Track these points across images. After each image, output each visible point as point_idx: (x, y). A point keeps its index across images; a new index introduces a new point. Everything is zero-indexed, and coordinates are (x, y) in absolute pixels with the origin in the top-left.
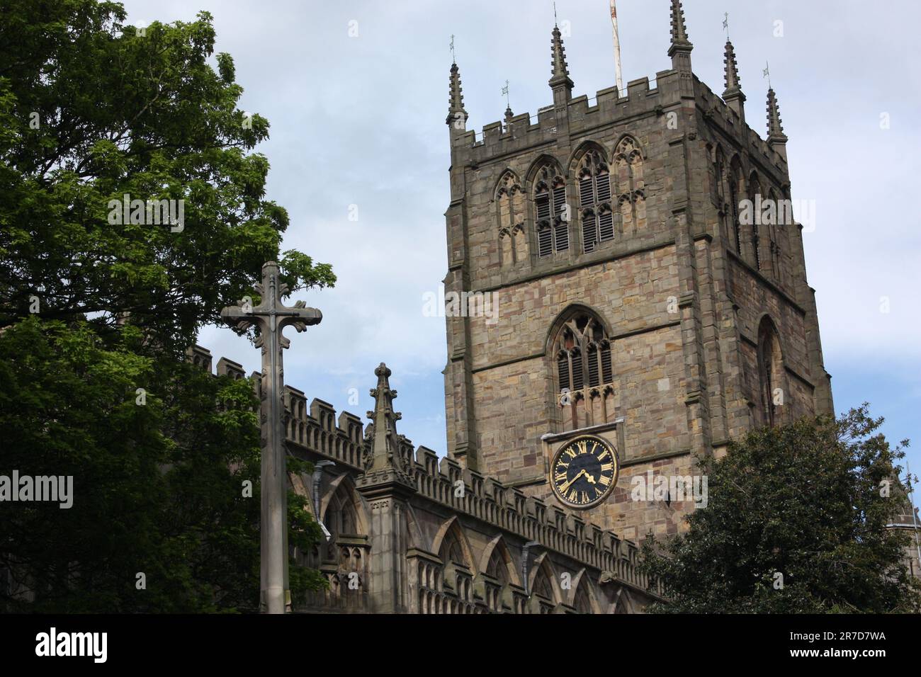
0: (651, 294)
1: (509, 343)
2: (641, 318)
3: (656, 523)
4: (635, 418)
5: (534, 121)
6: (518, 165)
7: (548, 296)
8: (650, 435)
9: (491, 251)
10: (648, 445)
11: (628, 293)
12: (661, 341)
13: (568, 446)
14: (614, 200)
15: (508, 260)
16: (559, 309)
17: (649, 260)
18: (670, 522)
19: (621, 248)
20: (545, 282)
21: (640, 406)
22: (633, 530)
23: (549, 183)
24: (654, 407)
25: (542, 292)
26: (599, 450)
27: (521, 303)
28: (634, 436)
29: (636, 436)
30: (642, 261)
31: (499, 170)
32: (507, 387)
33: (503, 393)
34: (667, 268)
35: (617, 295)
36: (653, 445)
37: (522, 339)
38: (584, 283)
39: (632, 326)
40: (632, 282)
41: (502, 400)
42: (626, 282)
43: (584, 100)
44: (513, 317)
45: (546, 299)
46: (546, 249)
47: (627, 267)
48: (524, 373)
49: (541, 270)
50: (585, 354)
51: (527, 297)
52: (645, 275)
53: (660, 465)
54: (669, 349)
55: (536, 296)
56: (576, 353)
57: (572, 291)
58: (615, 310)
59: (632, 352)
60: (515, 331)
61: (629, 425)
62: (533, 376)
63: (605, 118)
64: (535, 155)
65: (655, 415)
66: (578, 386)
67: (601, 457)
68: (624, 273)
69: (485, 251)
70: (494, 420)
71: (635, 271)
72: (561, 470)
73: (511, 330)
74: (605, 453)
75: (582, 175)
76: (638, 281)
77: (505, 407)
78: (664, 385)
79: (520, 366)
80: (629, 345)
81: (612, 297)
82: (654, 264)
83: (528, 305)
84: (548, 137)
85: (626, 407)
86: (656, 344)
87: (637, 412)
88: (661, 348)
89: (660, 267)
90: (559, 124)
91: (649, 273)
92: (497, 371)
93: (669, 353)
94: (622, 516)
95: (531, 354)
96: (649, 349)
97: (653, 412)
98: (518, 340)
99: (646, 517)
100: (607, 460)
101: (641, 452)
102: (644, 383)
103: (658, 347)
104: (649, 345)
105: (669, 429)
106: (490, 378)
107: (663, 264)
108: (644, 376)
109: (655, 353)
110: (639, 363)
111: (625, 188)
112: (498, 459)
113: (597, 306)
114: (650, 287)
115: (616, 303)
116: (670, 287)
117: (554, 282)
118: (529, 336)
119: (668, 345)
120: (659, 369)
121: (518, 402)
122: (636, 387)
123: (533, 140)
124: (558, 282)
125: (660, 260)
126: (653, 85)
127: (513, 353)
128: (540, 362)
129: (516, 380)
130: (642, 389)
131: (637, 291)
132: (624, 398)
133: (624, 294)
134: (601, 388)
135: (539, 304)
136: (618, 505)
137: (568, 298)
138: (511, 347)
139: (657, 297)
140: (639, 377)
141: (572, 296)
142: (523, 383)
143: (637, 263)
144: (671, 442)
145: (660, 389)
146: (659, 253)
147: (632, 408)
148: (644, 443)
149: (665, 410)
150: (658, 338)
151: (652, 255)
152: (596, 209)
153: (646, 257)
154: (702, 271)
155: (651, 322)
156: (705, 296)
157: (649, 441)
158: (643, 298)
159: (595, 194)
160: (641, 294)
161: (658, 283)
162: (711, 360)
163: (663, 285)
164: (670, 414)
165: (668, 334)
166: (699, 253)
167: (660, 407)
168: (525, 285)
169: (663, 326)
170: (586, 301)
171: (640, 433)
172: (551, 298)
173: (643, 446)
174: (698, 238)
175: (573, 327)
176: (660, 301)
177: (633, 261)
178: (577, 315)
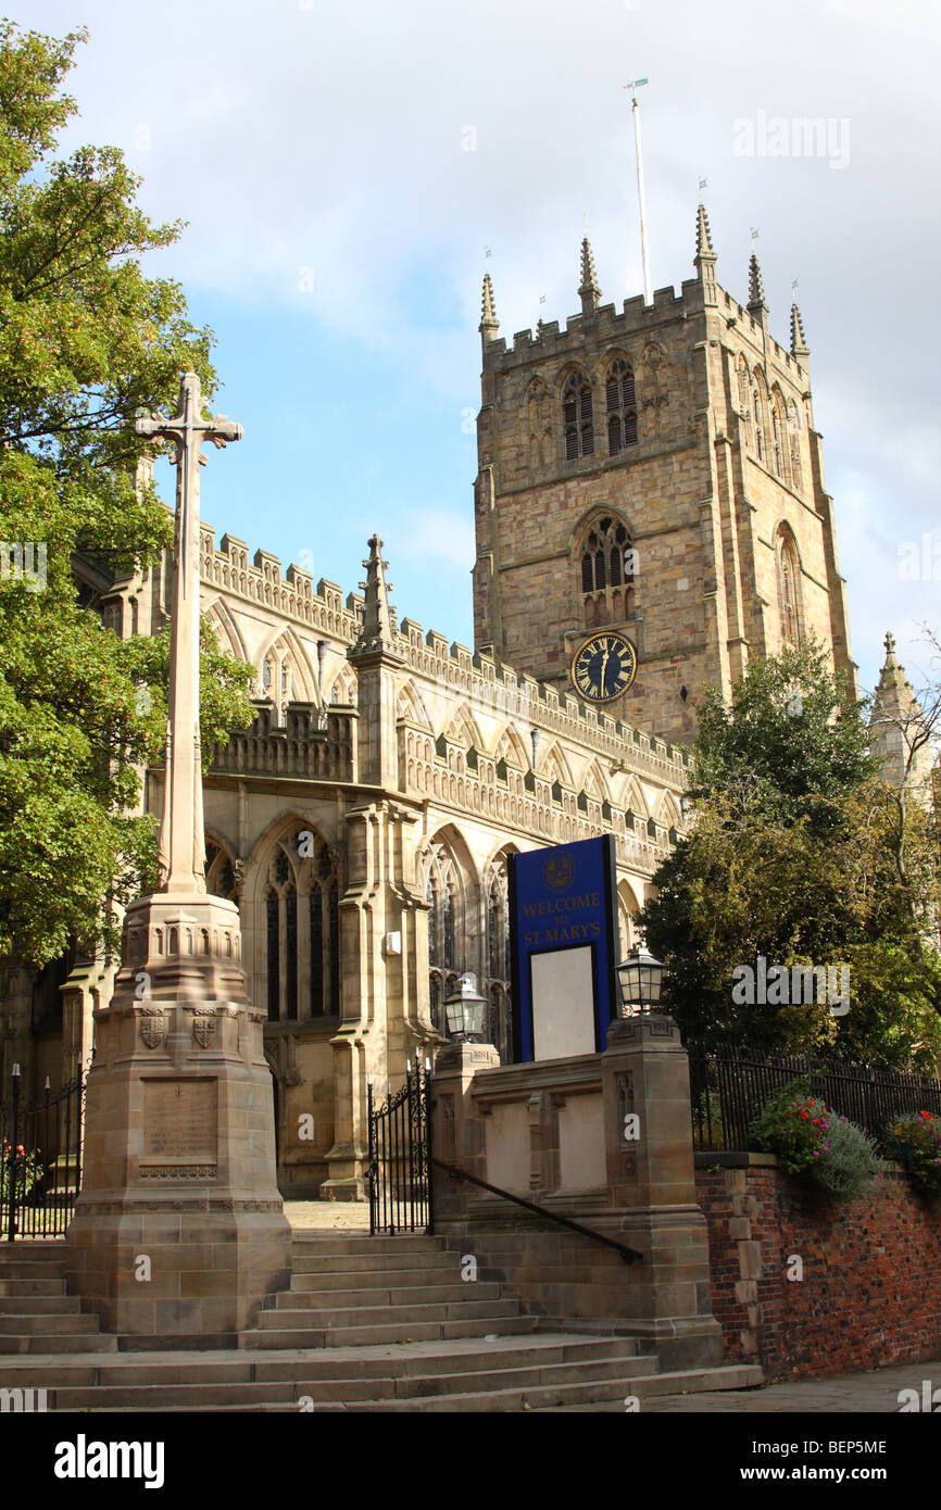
0: (672, 497)
1: (535, 544)
2: (662, 519)
3: (672, 717)
4: (655, 616)
5: (563, 328)
6: (547, 371)
7: (573, 498)
8: (669, 633)
9: (520, 455)
10: (666, 643)
11: (650, 496)
12: (680, 543)
13: (589, 644)
14: (639, 406)
15: (535, 464)
16: (583, 510)
17: (672, 464)
18: (685, 716)
19: (644, 452)
20: (571, 485)
21: (660, 604)
22: (650, 724)
23: (577, 390)
24: (673, 606)
25: (568, 495)
26: (619, 647)
27: (547, 506)
28: (653, 634)
29: (655, 633)
30: (665, 465)
31: (528, 376)
32: (532, 586)
33: (529, 592)
34: (688, 471)
35: (639, 497)
36: (671, 642)
37: (547, 540)
38: (609, 486)
39: (653, 528)
40: (655, 485)
41: (527, 598)
42: (648, 485)
43: (611, 308)
44: (539, 519)
45: (571, 501)
46: (572, 455)
47: (650, 469)
48: (549, 572)
49: (566, 473)
50: (608, 555)
51: (554, 498)
52: (667, 478)
53: (678, 661)
54: (688, 550)
55: (562, 498)
56: (600, 555)
57: (598, 493)
58: (637, 512)
59: (653, 553)
60: (541, 531)
61: (649, 623)
62: (558, 576)
63: (632, 325)
64: (563, 360)
65: (675, 614)
66: (601, 585)
67: (620, 654)
68: (647, 476)
69: (513, 454)
70: (520, 617)
71: (657, 474)
72: (583, 666)
73: (537, 531)
74: (625, 650)
75: (608, 382)
76: (660, 484)
77: (530, 605)
78: (683, 584)
79: (545, 566)
80: (651, 546)
81: (635, 499)
82: (676, 467)
83: (554, 506)
84: (575, 344)
85: (645, 606)
86: (676, 545)
87: (656, 610)
88: (681, 549)
89: (681, 470)
90: (587, 331)
91: (671, 476)
92: (524, 571)
93: (688, 553)
94: (639, 710)
95: (554, 553)
96: (669, 550)
97: (672, 610)
98: (543, 541)
99: (663, 711)
100: (627, 656)
101: (659, 649)
102: (664, 582)
103: (678, 547)
104: (670, 546)
105: (687, 627)
106: (516, 577)
107: (685, 467)
108: (665, 576)
109: (674, 554)
110: (659, 564)
111: (649, 393)
112: (522, 655)
113: (620, 508)
114: (670, 490)
115: (638, 507)
116: (691, 489)
117: (579, 484)
118: (555, 537)
119: (687, 546)
120: (679, 570)
121: (542, 601)
122: (656, 586)
123: (561, 347)
124: (584, 484)
125: (681, 463)
126: (678, 294)
127: (539, 553)
128: (564, 562)
129: (541, 579)
130: (663, 588)
131: (658, 493)
132: (644, 596)
133: (646, 496)
134: (623, 588)
135: (564, 506)
136: (637, 699)
137: (592, 500)
138: (538, 548)
139: (678, 500)
140: (658, 577)
141: (596, 498)
142: (548, 582)
143: (660, 466)
144: (689, 640)
145: (679, 589)
146: (681, 456)
147: (652, 606)
148: (662, 640)
149: (684, 608)
150: (678, 538)
151: (674, 458)
152: (621, 415)
153: (669, 461)
154: (722, 474)
155: (671, 524)
156: (724, 499)
157: (667, 639)
158: (665, 500)
159: (621, 399)
160: (663, 496)
161: (680, 486)
162: (728, 561)
163: (684, 488)
164: (687, 613)
165: (688, 535)
166: (720, 458)
167: (679, 606)
168: (552, 488)
169: (683, 527)
170: (610, 502)
171: (658, 631)
172: (576, 500)
173: (662, 643)
174: (720, 442)
175: (597, 529)
176: (682, 503)
177: (655, 464)
178: (601, 517)
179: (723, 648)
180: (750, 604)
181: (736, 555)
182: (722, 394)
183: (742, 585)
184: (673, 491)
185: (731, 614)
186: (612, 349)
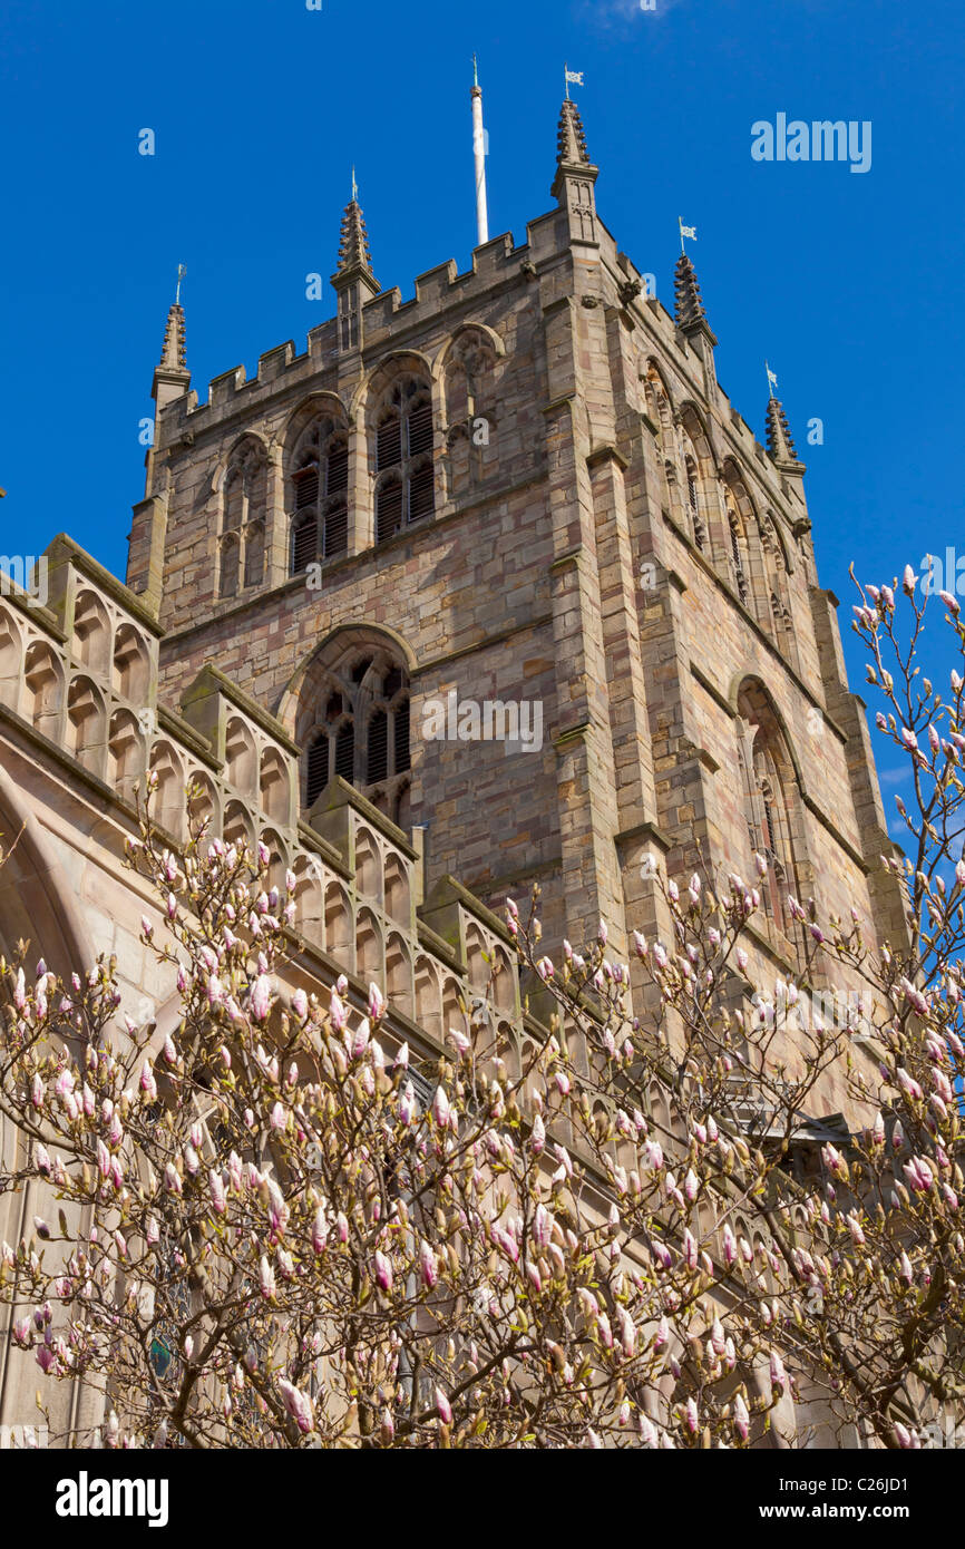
0: (499, 579)
2: (476, 625)
4: (453, 817)
6: (267, 424)
7: (296, 626)
8: (484, 847)
9: (201, 575)
10: (477, 870)
12: (513, 660)
14: (439, 447)
16: (313, 642)
17: (498, 520)
21: (465, 792)
23: (322, 448)
24: (493, 790)
25: (286, 621)
27: (245, 647)
28: (446, 856)
29: (452, 853)
30: (484, 525)
31: (230, 440)
34: (533, 525)
35: (428, 593)
36: (487, 866)
38: (367, 587)
39: (455, 646)
40: (462, 565)
42: (448, 567)
45: (292, 630)
46: (304, 562)
47: (454, 540)
50: (362, 726)
51: (258, 632)
52: (489, 546)
54: (529, 672)
55: (274, 630)
56: (347, 732)
57: (345, 607)
58: (423, 623)
61: (439, 835)
63: (427, 314)
64: (297, 399)
65: (495, 805)
68: (446, 552)
69: (190, 577)
71: (468, 545)
75: (383, 423)
76: (472, 561)
80: (449, 680)
81: (420, 600)
82: (508, 524)
83: (257, 648)
84: (320, 367)
85: (434, 801)
86: (503, 668)
87: (456, 807)
88: (514, 674)
89: (518, 527)
90: (344, 340)
91: (495, 542)
93: (529, 678)
96: (488, 680)
97: (491, 799)
103: (508, 672)
104: (489, 672)
105: (523, 827)
107: (524, 520)
109: (499, 686)
113: (389, 624)
114: (497, 566)
115: (424, 613)
116: (535, 559)
117: (308, 599)
119: (528, 665)
124: (316, 596)
125: (518, 515)
130: (470, 760)
131: (469, 580)
132: (431, 782)
133: (443, 588)
134: (390, 784)
135: (277, 642)
137: (336, 619)
139: (510, 581)
141: (342, 616)
143: (475, 529)
144: (529, 853)
145: (507, 754)
146: (516, 502)
147: (448, 798)
148: (467, 865)
149: (516, 791)
150: (509, 654)
151: (503, 509)
152: (403, 470)
153: (491, 516)
154: (605, 517)
155: (492, 630)
156: (609, 560)
157: (478, 861)
158: (483, 589)
159: (405, 444)
160: (478, 582)
161: (516, 555)
162: (618, 676)
163: (521, 559)
164: (526, 799)
165: (528, 644)
166: (599, 487)
167: (506, 786)
168: (253, 616)
169: (519, 630)
170: (369, 619)
171: (460, 846)
172: (302, 629)
173: (466, 872)
174: (595, 461)
175: (343, 681)
176: (518, 587)
177: (464, 529)
178: (351, 656)
179: (605, 850)
180: (671, 763)
181: (636, 666)
182: (607, 384)
183: (652, 730)
184: (500, 569)
185: (625, 783)
186: (390, 358)
